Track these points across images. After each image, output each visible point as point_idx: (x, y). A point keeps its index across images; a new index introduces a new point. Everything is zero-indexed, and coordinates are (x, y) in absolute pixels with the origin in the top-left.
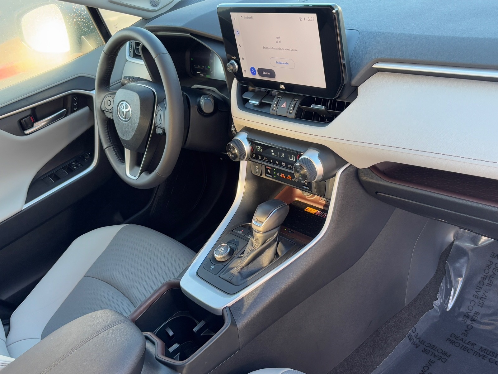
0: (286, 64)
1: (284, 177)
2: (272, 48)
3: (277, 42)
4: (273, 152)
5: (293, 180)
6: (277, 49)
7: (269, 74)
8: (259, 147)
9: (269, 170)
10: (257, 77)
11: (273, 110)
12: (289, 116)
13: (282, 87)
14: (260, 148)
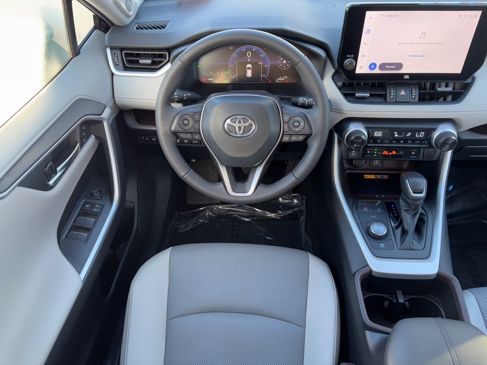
0: (423, 56)
1: (388, 154)
2: (411, 44)
3: (420, 38)
4: (396, 134)
5: (398, 154)
6: (417, 43)
7: (395, 67)
8: (378, 133)
9: (368, 152)
10: (377, 71)
11: (391, 98)
12: (411, 100)
13: (407, 77)
14: (380, 133)
